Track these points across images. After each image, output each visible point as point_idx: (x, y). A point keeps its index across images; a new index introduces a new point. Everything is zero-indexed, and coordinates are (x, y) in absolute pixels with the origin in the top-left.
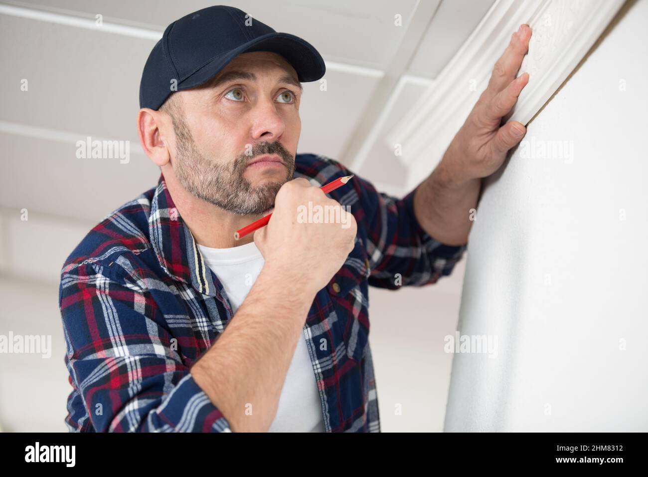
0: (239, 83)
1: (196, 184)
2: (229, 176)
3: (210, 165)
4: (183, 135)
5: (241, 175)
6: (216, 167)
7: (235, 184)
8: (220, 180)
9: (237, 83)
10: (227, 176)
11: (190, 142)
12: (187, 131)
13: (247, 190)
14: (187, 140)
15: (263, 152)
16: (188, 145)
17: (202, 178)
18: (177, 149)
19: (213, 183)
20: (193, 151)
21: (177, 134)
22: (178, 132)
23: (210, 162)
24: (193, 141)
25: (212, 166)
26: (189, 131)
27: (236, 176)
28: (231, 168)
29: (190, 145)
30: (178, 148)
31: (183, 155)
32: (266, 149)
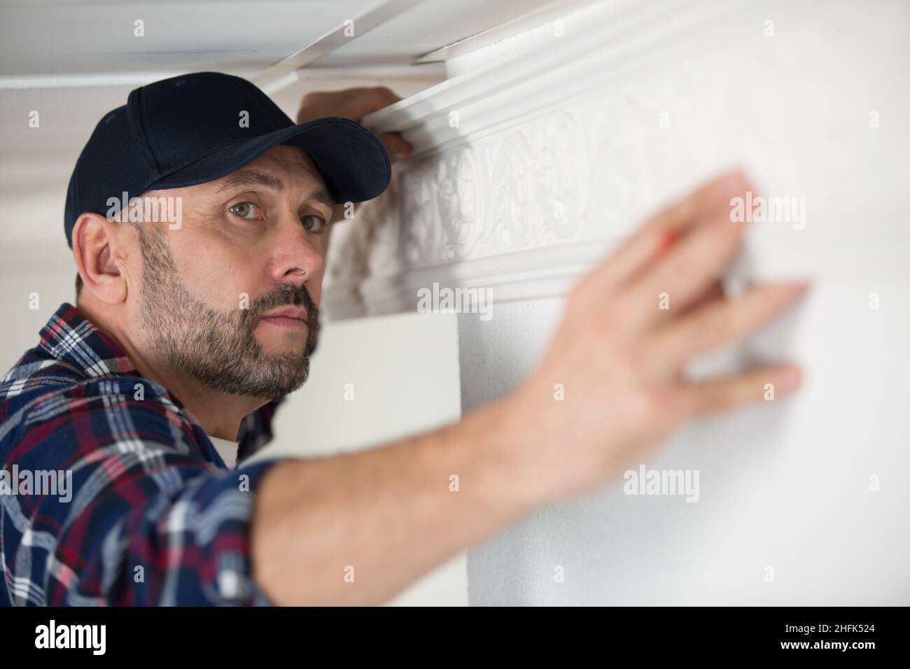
0: (256, 190)
1: (173, 336)
2: (233, 332)
3: (201, 309)
4: (155, 258)
5: (250, 332)
6: (211, 314)
7: (239, 345)
8: (216, 335)
9: (252, 190)
10: (229, 331)
11: (169, 271)
12: (166, 254)
13: (256, 356)
14: (162, 268)
15: (287, 301)
16: (166, 276)
17: (186, 328)
18: (143, 279)
19: (205, 338)
20: (174, 285)
21: (146, 258)
22: (148, 254)
23: (202, 306)
24: (174, 270)
25: (204, 313)
26: (169, 254)
27: (243, 333)
28: (237, 319)
29: (168, 276)
30: (147, 279)
31: (155, 289)
32: (292, 297)
